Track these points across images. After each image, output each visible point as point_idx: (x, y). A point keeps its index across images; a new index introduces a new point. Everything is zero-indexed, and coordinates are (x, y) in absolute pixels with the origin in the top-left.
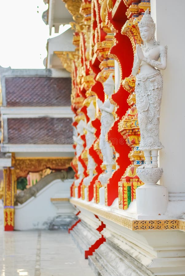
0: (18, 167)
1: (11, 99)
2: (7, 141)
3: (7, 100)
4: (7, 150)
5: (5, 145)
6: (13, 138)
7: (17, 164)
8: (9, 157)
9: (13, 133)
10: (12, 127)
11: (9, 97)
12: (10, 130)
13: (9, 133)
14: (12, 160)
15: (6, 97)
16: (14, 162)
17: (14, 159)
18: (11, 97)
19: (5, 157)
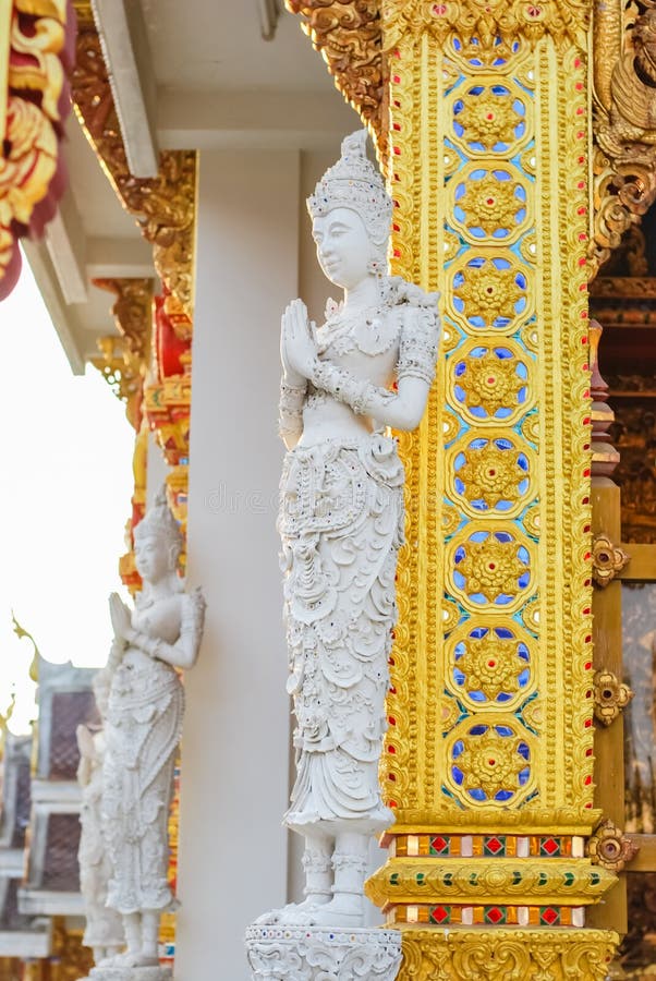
0: (74, 958)
1: (64, 756)
2: (36, 883)
3: (51, 761)
4: (37, 908)
5: (32, 894)
6: (57, 874)
7: (69, 950)
8: (42, 929)
9: (59, 859)
10: (59, 841)
11: (58, 750)
12: (53, 850)
13: (48, 856)
14: (54, 938)
15: (52, 749)
16: (59, 944)
17: (59, 936)
18: (65, 750)
19: (30, 930)
